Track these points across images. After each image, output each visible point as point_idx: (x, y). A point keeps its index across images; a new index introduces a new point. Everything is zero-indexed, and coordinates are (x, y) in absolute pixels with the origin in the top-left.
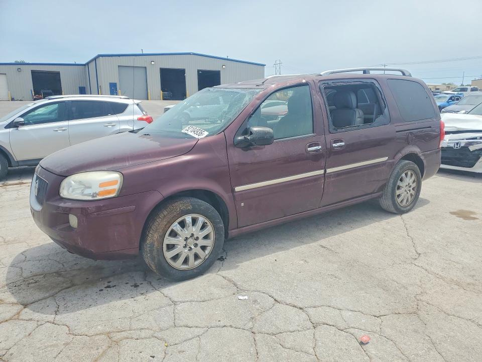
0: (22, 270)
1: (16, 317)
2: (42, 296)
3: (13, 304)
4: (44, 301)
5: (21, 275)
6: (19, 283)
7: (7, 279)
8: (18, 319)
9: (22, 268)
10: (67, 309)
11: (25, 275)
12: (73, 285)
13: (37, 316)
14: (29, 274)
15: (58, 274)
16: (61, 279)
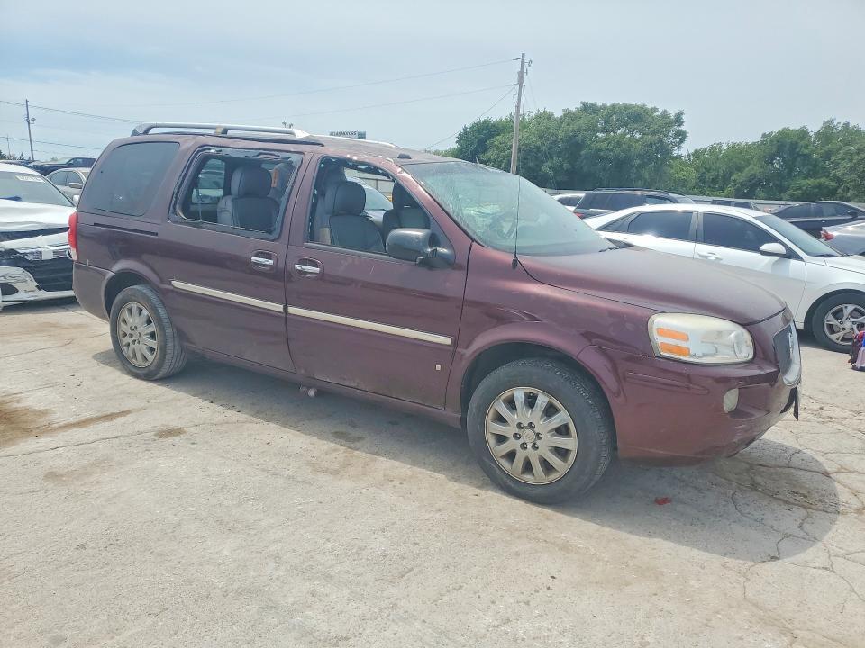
0: (802, 523)
1: (842, 469)
2: (801, 473)
3: (841, 483)
4: (802, 467)
5: (808, 516)
6: (820, 506)
7: (833, 522)
8: (842, 467)
9: (800, 526)
10: (786, 449)
11: (802, 512)
12: (751, 466)
13: (821, 459)
14: (796, 509)
15: (754, 486)
16: (759, 479)
